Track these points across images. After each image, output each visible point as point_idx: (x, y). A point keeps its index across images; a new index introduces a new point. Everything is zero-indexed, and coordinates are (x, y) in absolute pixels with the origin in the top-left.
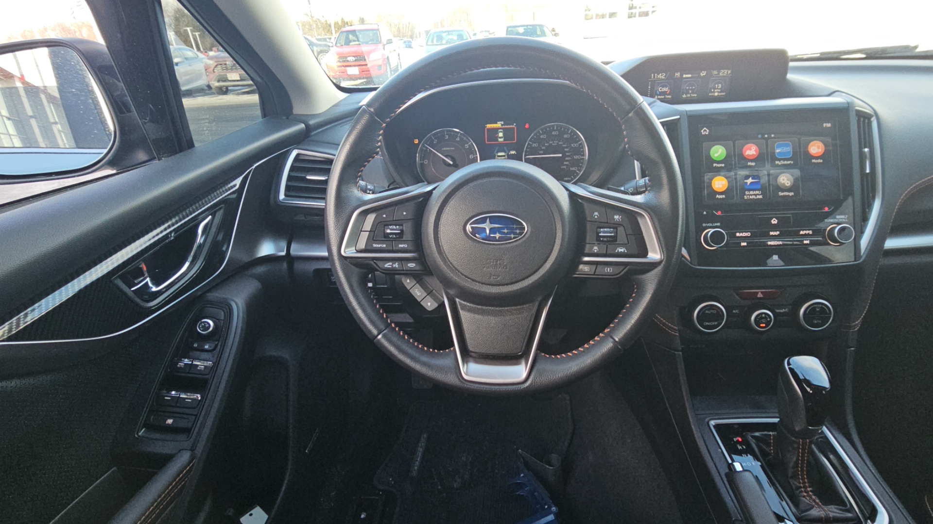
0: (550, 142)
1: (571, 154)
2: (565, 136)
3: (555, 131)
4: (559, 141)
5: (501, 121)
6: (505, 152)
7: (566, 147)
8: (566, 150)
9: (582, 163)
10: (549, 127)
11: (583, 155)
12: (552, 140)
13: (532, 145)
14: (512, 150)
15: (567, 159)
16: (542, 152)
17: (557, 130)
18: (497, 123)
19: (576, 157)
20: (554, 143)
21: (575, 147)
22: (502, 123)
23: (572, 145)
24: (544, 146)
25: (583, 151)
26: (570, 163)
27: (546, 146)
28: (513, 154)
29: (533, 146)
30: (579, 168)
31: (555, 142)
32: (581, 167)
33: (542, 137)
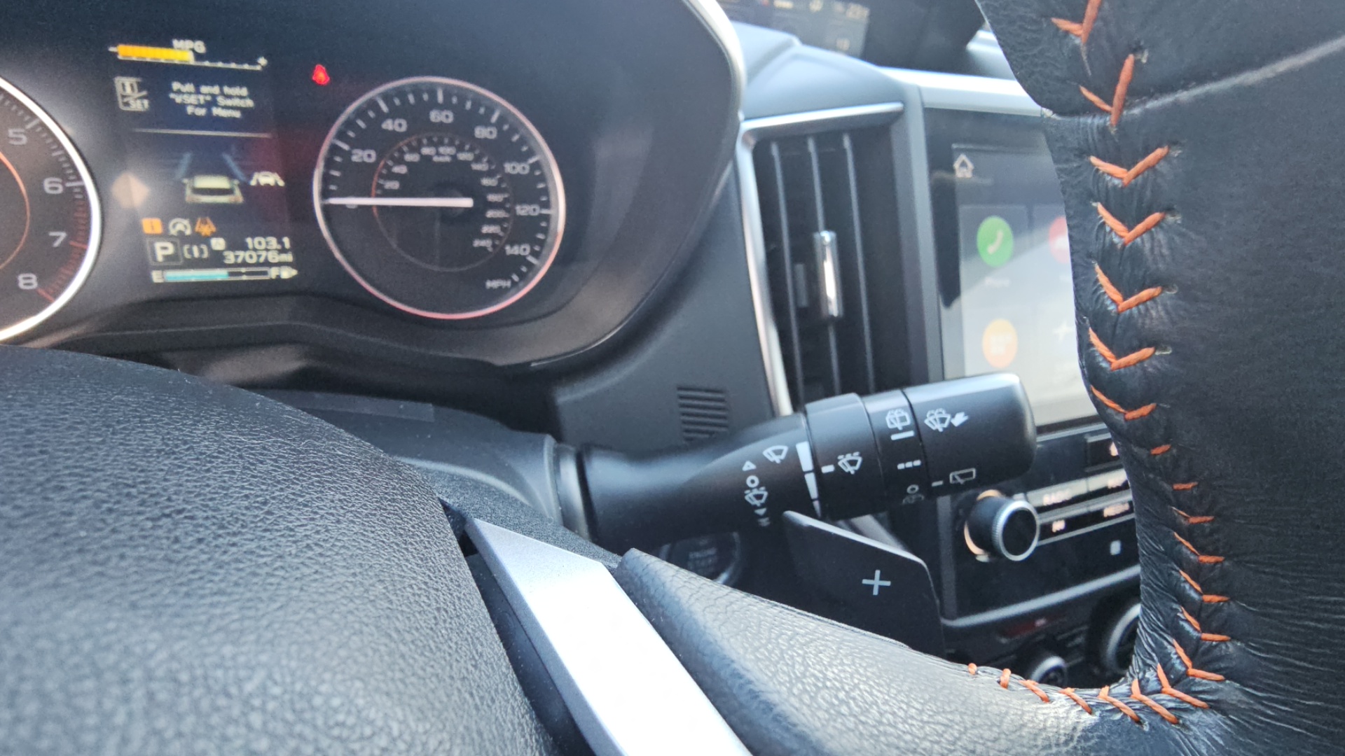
0: (426, 151)
1: (506, 200)
2: (481, 132)
3: (442, 107)
4: (460, 149)
5: (193, 38)
6: (231, 175)
7: (490, 174)
8: (486, 182)
9: (545, 231)
10: (417, 90)
11: (546, 205)
12: (431, 143)
13: (349, 154)
14: (261, 168)
15: (490, 214)
16: (394, 185)
17: (446, 106)
18: (169, 45)
19: (523, 210)
20: (438, 154)
21: (519, 175)
22: (200, 47)
23: (508, 167)
24: (400, 161)
25: (545, 191)
26: (503, 229)
27: (409, 165)
28: (268, 186)
29: (355, 158)
30: (537, 248)
31: (442, 150)
32: (542, 243)
33: (388, 125)
